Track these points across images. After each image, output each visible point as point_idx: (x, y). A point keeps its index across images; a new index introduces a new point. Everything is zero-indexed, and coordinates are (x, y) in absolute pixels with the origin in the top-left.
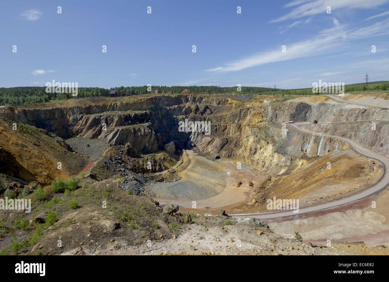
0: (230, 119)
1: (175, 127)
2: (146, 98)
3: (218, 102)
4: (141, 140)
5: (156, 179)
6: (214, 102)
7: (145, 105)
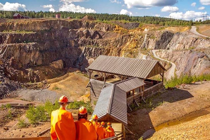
0: (113, 44)
1: (66, 48)
2: (39, 21)
3: (107, 28)
4: (26, 56)
5: (31, 87)
6: (104, 28)
7: (38, 27)
